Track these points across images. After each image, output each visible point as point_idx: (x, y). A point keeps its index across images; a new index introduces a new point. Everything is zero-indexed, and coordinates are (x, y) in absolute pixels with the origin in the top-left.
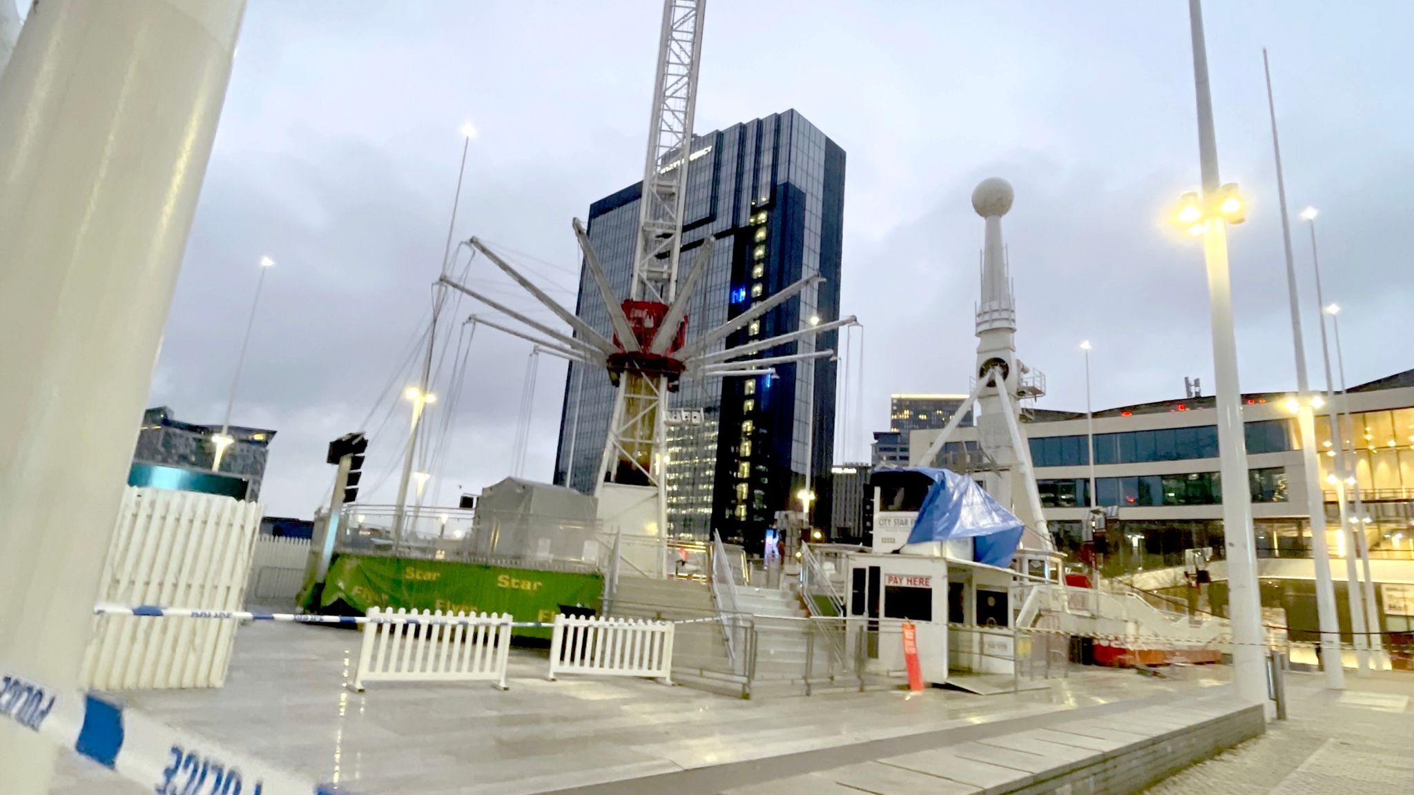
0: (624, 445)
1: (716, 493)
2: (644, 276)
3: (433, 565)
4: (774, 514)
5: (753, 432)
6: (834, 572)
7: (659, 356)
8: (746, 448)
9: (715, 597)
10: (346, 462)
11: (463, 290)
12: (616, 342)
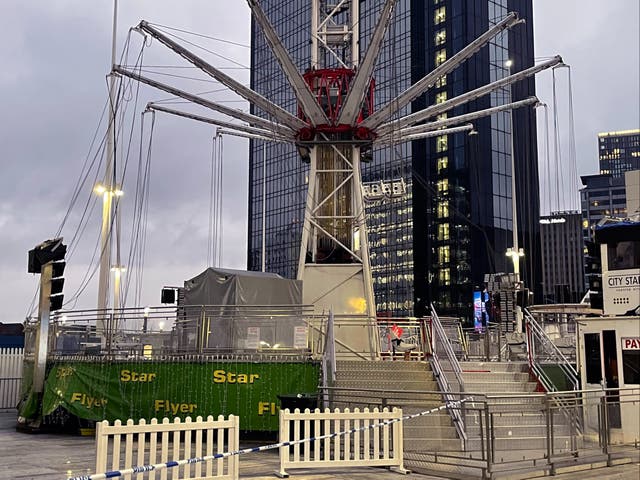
0: (322, 223)
1: (416, 257)
2: (324, 40)
3: (147, 366)
4: (484, 277)
5: (449, 190)
6: (557, 336)
7: (348, 126)
8: (443, 210)
9: (438, 376)
10: (48, 269)
11: (139, 78)
12: (301, 115)
